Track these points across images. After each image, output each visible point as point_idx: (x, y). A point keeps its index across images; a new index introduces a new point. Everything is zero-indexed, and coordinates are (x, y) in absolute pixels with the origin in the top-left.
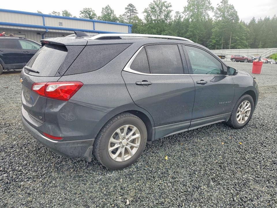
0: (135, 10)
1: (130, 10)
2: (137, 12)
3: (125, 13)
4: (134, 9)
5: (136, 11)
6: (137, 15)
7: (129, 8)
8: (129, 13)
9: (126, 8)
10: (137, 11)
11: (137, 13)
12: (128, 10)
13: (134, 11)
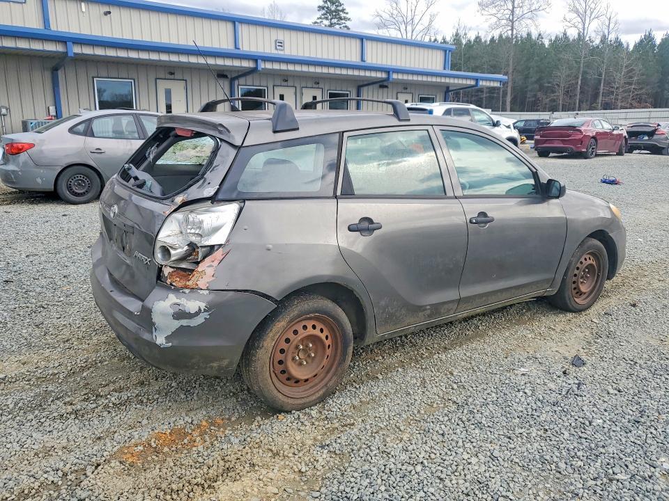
0: (343, 10)
1: (329, 11)
2: (348, 16)
3: (318, 18)
4: (340, 8)
5: (345, 15)
6: (348, 23)
7: (326, 5)
8: (327, 18)
9: (319, 7)
10: (347, 13)
11: (349, 19)
12: (324, 12)
13: (341, 13)
